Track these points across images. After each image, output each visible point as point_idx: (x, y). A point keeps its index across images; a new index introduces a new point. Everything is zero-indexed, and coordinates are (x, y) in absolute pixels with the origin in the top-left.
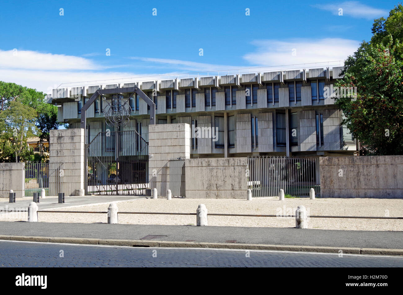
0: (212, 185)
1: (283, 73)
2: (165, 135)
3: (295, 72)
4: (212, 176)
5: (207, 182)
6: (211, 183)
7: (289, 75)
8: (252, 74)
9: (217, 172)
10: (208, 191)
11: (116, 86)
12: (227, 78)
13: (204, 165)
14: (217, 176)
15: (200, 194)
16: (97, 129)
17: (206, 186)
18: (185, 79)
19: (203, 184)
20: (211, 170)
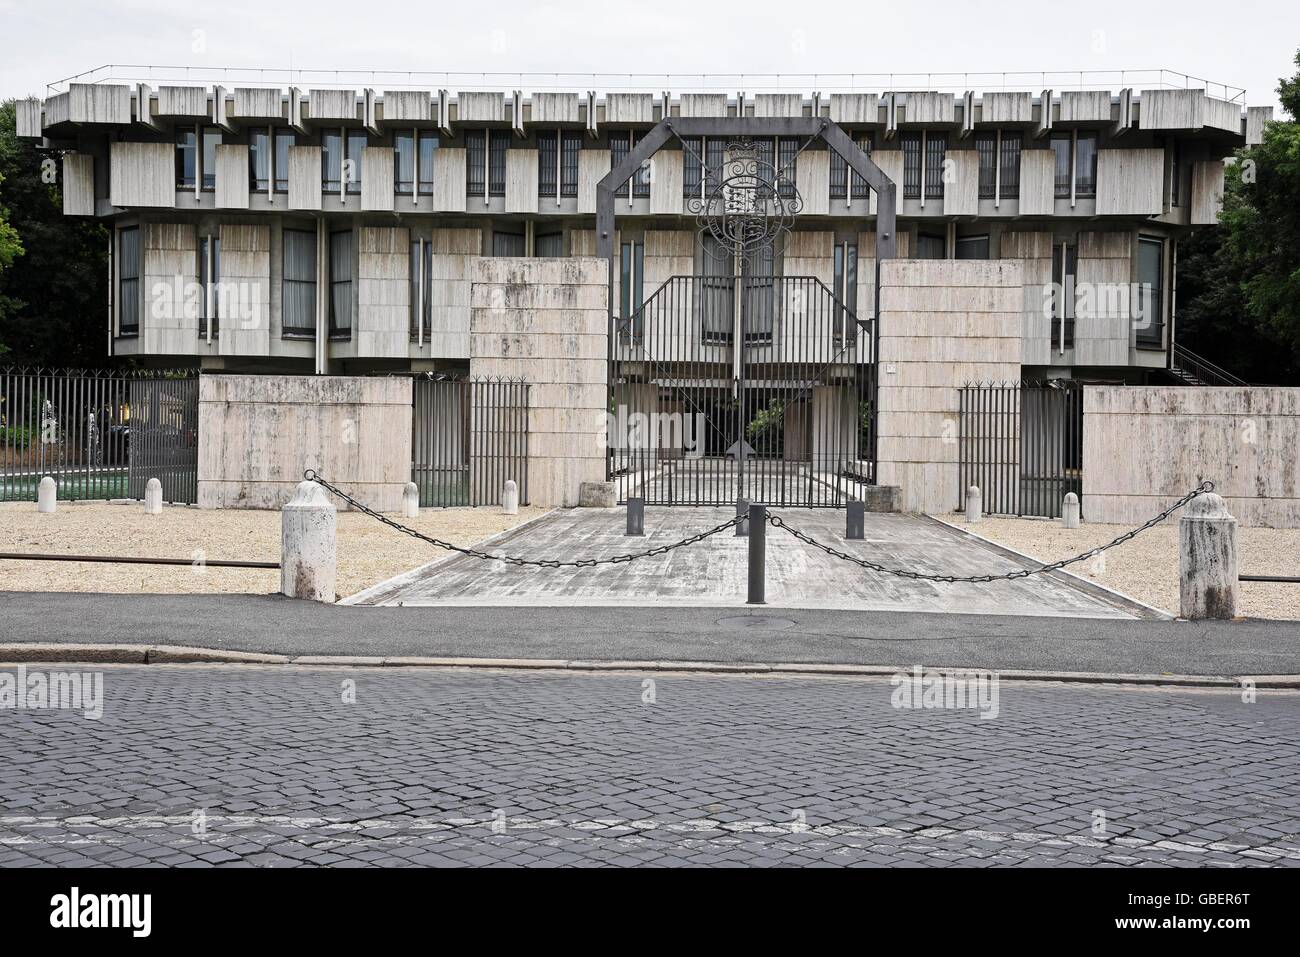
0: (1183, 479)
2: (944, 300)
4: (1184, 448)
5: (1165, 469)
6: (1178, 472)
9: (1202, 435)
10: (1168, 499)
13: (1155, 407)
14: (1202, 451)
15: (1135, 510)
17: (1159, 482)
18: (624, 95)
19: (1149, 475)
20: (1182, 428)
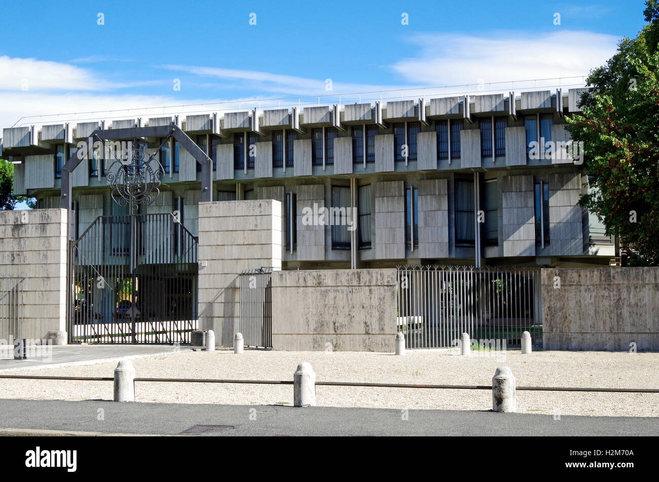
0: (325, 324)
1: (469, 101)
2: (231, 224)
3: (494, 98)
4: (325, 306)
5: (316, 318)
6: (323, 320)
7: (480, 104)
8: (407, 101)
9: (335, 298)
10: (317, 336)
11: (132, 123)
12: (358, 110)
13: (310, 283)
14: (335, 307)
15: (300, 343)
16: (94, 210)
17: (312, 326)
18: (273, 111)
19: (308, 322)
20: (325, 294)
